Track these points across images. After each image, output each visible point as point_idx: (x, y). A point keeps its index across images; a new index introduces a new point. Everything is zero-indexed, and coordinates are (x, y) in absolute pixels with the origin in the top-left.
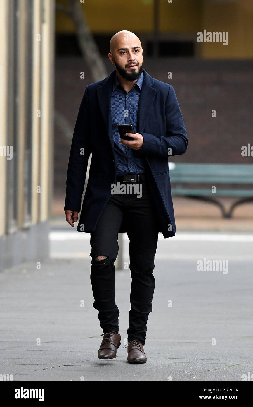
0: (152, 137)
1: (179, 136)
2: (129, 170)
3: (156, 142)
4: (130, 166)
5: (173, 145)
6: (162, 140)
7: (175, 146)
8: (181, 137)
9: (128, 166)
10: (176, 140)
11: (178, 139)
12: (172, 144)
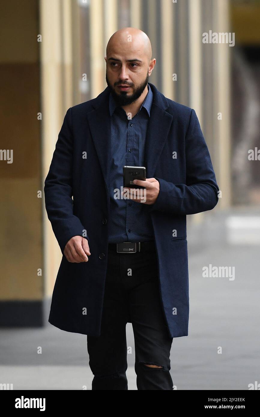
0: (171, 187)
1: (208, 183)
2: (127, 235)
3: (177, 194)
4: (130, 230)
5: (199, 198)
6: (184, 191)
7: (203, 199)
8: (209, 185)
9: (127, 230)
10: (204, 189)
11: (205, 188)
12: (198, 196)
